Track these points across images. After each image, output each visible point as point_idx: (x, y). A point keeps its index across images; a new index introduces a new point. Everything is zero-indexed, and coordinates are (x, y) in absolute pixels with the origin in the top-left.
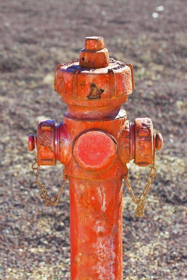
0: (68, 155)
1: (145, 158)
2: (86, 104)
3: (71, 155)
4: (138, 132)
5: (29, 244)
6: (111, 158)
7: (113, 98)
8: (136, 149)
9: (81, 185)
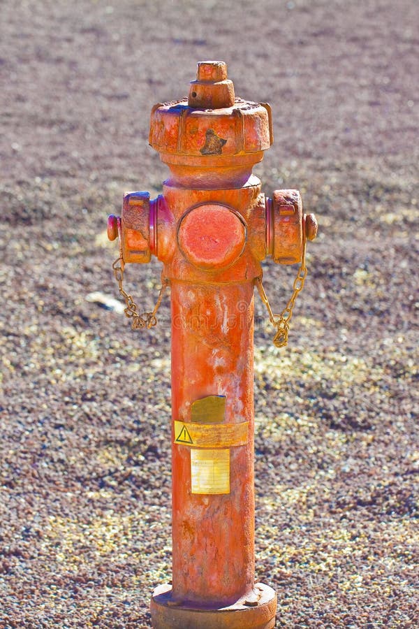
0: (170, 244)
1: (289, 250)
2: (197, 162)
3: (174, 245)
4: (278, 209)
5: (84, 485)
6: (236, 247)
7: (241, 153)
8: (276, 236)
9: (189, 292)
